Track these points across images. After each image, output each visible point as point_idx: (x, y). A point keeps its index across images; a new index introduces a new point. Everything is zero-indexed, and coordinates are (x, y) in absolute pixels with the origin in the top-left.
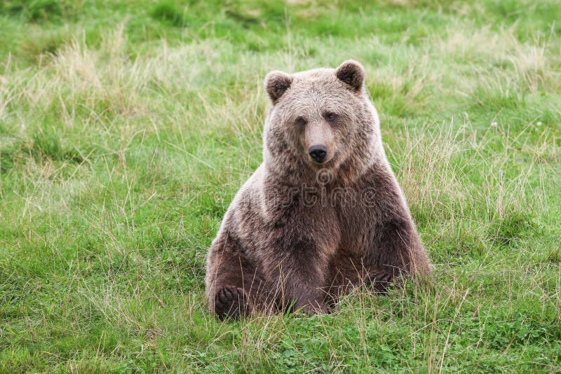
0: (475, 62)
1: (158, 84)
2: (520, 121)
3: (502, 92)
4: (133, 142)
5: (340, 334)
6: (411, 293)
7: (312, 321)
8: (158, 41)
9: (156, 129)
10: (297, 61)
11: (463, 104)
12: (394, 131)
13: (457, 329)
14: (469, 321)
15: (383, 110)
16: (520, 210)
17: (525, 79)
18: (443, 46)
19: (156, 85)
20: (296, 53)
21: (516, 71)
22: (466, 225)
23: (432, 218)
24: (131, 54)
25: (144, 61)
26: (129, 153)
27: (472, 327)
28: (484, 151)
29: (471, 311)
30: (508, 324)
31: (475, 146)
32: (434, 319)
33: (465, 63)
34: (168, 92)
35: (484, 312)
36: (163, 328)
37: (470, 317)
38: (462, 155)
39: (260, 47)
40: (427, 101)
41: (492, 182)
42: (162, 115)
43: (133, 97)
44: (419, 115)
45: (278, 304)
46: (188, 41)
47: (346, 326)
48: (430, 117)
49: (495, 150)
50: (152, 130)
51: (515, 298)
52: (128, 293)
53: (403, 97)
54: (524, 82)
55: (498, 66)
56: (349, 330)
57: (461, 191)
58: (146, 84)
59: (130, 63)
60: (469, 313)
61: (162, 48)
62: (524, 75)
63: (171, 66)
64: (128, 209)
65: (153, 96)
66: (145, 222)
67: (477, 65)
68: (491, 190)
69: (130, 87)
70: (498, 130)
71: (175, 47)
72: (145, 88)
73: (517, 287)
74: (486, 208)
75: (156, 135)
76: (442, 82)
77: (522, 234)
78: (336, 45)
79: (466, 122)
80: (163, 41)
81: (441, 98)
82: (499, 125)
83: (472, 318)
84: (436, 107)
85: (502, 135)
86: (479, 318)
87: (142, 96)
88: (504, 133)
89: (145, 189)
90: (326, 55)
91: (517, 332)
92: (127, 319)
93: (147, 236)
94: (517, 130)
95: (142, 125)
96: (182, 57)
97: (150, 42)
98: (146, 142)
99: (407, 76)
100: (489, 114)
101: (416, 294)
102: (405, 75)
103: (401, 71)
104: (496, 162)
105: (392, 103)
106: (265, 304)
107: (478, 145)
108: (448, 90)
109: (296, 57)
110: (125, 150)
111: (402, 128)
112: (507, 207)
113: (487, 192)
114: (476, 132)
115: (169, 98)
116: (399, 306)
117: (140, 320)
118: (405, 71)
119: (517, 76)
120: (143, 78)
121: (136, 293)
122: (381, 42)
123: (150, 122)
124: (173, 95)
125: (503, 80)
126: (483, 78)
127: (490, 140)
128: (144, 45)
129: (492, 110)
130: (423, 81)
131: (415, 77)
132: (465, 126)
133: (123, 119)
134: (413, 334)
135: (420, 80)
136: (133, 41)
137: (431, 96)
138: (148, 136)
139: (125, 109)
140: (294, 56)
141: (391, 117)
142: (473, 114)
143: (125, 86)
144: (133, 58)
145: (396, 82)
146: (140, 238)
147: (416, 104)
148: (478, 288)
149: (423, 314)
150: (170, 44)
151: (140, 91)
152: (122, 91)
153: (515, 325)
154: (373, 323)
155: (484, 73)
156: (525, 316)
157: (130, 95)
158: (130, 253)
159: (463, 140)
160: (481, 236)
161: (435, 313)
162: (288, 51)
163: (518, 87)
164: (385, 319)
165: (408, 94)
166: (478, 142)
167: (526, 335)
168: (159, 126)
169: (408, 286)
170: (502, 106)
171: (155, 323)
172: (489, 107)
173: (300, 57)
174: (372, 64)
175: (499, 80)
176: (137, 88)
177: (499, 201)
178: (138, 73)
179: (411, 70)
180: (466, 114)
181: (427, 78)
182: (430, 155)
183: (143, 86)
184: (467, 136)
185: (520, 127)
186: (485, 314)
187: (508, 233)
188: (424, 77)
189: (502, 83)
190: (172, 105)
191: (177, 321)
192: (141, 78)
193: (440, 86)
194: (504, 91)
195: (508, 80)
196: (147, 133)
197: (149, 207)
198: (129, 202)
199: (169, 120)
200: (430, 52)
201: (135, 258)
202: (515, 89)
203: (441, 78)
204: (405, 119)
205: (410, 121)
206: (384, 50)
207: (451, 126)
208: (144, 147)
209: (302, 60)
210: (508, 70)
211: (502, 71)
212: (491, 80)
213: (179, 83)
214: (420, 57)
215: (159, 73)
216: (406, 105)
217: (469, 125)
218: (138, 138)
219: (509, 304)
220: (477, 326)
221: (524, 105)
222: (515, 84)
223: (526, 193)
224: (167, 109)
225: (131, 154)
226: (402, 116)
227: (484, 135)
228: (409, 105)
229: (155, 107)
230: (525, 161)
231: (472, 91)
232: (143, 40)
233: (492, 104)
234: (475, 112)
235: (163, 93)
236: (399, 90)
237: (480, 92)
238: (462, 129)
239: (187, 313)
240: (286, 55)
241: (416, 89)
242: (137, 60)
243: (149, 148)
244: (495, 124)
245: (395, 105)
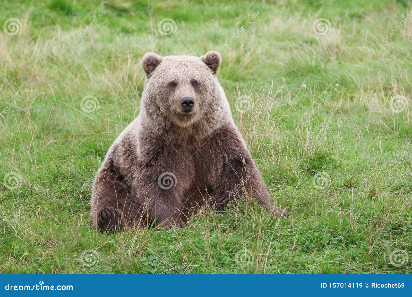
0: (290, 40)
1: (54, 58)
2: (323, 83)
3: (310, 62)
4: (36, 102)
5: (191, 243)
6: (242, 212)
7: (169, 233)
8: (55, 27)
9: (53, 91)
10: (157, 40)
11: (281, 71)
12: (230, 92)
13: (277, 238)
14: (286, 232)
15: (222, 76)
16: (323, 149)
17: (327, 52)
18: (266, 28)
19: (52, 59)
20: (157, 34)
21: (320, 46)
22: (283, 160)
23: (258, 156)
24: (34, 36)
25: (44, 41)
26: (33, 110)
27: (288, 236)
28: (296, 105)
29: (287, 224)
30: (315, 233)
31: (289, 102)
32: (260, 230)
33: (282, 40)
34: (61, 64)
35: (297, 225)
36: (59, 240)
37: (286, 228)
38: (280, 109)
39: (130, 30)
40: (254, 68)
41: (302, 129)
42: (57, 81)
43: (36, 68)
44: (249, 80)
45: (144, 221)
46: (76, 26)
47: (195, 236)
48: (256, 81)
49: (304, 105)
50: (49, 93)
51: (319, 214)
52: (32, 214)
53: (236, 66)
54: (326, 54)
55: (307, 42)
56: (197, 239)
57: (279, 135)
58: (45, 58)
59: (33, 42)
60: (286, 226)
61: (57, 31)
62: (326, 49)
63: (64, 45)
64: (32, 151)
65: (51, 67)
66: (45, 161)
67: (292, 42)
68: (302, 135)
69: (33, 61)
70: (307, 90)
71: (67, 30)
72: (44, 61)
73: (321, 206)
74: (298, 148)
75: (53, 96)
76: (265, 54)
77: (324, 166)
78: (186, 28)
79: (283, 84)
80: (58, 26)
81: (264, 67)
82: (307, 86)
83: (288, 230)
84: (261, 73)
85: (310, 94)
86: (293, 230)
87: (42, 67)
88: (311, 92)
89: (45, 137)
90: (179, 36)
91: (321, 239)
92: (32, 233)
93: (46, 171)
94: (321, 90)
95: (42, 89)
96: (72, 38)
97: (48, 28)
98: (46, 101)
99: (239, 51)
100: (300, 78)
101: (246, 212)
102: (238, 49)
103: (235, 46)
104: (305, 113)
105: (228, 70)
106: (134, 221)
107: (292, 101)
108: (270, 61)
109: (157, 37)
110: (29, 108)
111: (236, 89)
112: (313, 147)
113: (298, 137)
114: (290, 91)
115: (62, 68)
116: (234, 221)
117: (41, 234)
118: (238, 47)
119: (321, 50)
120: (43, 54)
121: (38, 214)
122: (220, 26)
123: (48, 87)
124: (65, 67)
125: (310, 53)
126: (296, 52)
127: (301, 97)
128: (43, 29)
129: (302, 75)
130: (251, 54)
131: (246, 51)
132: (282, 87)
133: (28, 85)
134: (244, 242)
135: (249, 54)
136: (36, 27)
137: (257, 66)
138: (46, 97)
139: (29, 78)
140: (155, 36)
141: (228, 81)
142: (288, 78)
143: (29, 60)
144: (35, 39)
145: (232, 55)
146: (41, 173)
147: (247, 71)
148: (293, 207)
149: (252, 227)
150: (63, 29)
151: (41, 64)
152: (27, 64)
153: (320, 235)
154: (215, 235)
155: (296, 48)
156: (327, 227)
157: (33, 67)
158: (33, 184)
159: (281, 97)
160: (295, 168)
161: (261, 226)
162: (151, 33)
163: (321, 58)
164: (224, 231)
165: (240, 64)
166: (292, 99)
167: (328, 242)
168: (55, 89)
169: (241, 206)
170: (310, 72)
171: (53, 236)
172: (300, 73)
173: (160, 37)
174: (214, 42)
175: (307, 53)
176: (39, 61)
177: (308, 143)
178: (39, 50)
179: (242, 46)
180: (284, 79)
181: (254, 52)
182: (257, 109)
183: (43, 60)
184: (284, 94)
185: (323, 88)
186: (297, 227)
187: (314, 166)
188: (252, 51)
189: (310, 55)
190: (65, 74)
191: (69, 234)
192: (41, 54)
193: (264, 58)
194: (312, 61)
195: (314, 53)
196: (46, 95)
197: (48, 150)
198: (32, 147)
199: (62, 85)
200: (256, 32)
201: (37, 188)
202: (319, 59)
203: (264, 52)
204: (238, 83)
205: (242, 84)
206: (222, 32)
207: (272, 87)
208: (44, 105)
209: (162, 39)
210: (314, 45)
211: (310, 46)
212: (302, 52)
213: (70, 58)
214: (249, 37)
215: (55, 50)
216: (239, 72)
217: (285, 86)
218: (39, 99)
219: (315, 219)
220: (291, 235)
221: (326, 71)
222: (319, 55)
223: (328, 137)
224: (61, 77)
225: (34, 111)
226: (236, 80)
227: (296, 93)
228: (241, 72)
229: (52, 76)
230: (327, 112)
231: (287, 61)
232: (43, 26)
233: (303, 71)
234: (289, 77)
235: (57, 65)
236: (234, 61)
237: (293, 62)
238: (280, 90)
239: (77, 228)
240: (149, 36)
241: (246, 60)
242: (38, 41)
243: (48, 106)
244: (304, 85)
245: (231, 72)
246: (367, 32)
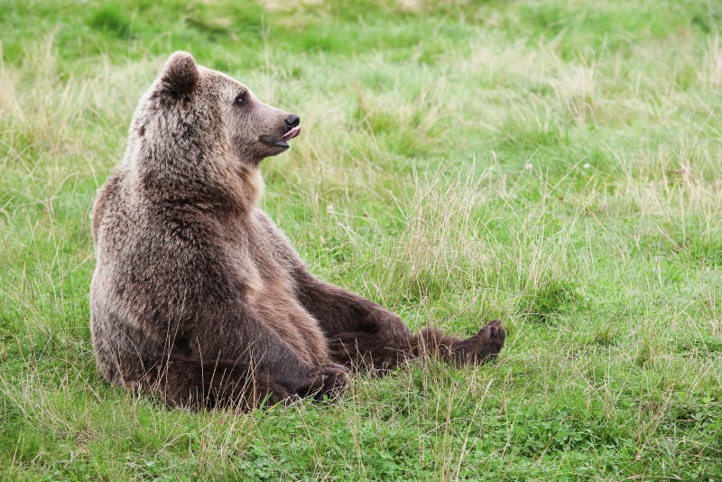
0: (507, 87)
1: (96, 113)
2: (563, 163)
3: (540, 125)
4: (64, 188)
5: (327, 437)
6: (419, 385)
7: (291, 420)
8: (98, 57)
9: (93, 171)
10: (276, 84)
11: (489, 141)
12: (401, 175)
13: (479, 430)
14: (494, 421)
15: (386, 148)
16: (560, 277)
17: (570, 109)
18: (464, 66)
19: (94, 114)
20: (276, 74)
21: (558, 99)
22: (491, 297)
23: (448, 287)
24: (62, 74)
25: (79, 82)
26: (58, 203)
27: (496, 428)
28: (516, 201)
29: (497, 407)
30: (543, 424)
31: (503, 194)
32: (448, 418)
33: (493, 88)
34: (109, 123)
35: (513, 409)
36: (100, 430)
37: (494, 414)
38: (488, 206)
39: (229, 65)
40: (444, 135)
41: (525, 241)
42: (101, 153)
43: (65, 131)
44: (434, 155)
45: (247, 398)
46: (136, 57)
47: (336, 426)
48: (446, 157)
49: (529, 200)
50: (88, 173)
51: (552, 391)
52: (55, 384)
53: (413, 131)
54: (567, 112)
55: (535, 91)
56: (339, 431)
57: (484, 252)
58: (81, 112)
59: (60, 85)
60: (494, 410)
61: (103, 66)
62: (568, 103)
63: (114, 90)
64: (56, 275)
65: (90, 128)
66: (77, 292)
67: (509, 90)
68: (524, 252)
69: (59, 117)
70: (534, 174)
71: (120, 65)
72: (79, 118)
73: (556, 377)
74: (517, 275)
75: (93, 179)
76: (464, 111)
77: (561, 308)
78: (327, 63)
79: (494, 163)
80: (105, 57)
81: (461, 133)
82: (535, 167)
83: (498, 417)
84: (455, 144)
85: (539, 181)
86: (506, 417)
87: (76, 128)
88: (541, 178)
89: (78, 250)
90: (314, 76)
91: (554, 434)
92: (54, 418)
93: (80, 310)
94: (559, 174)
95: (75, 166)
96: (128, 78)
97: (87, 59)
98: (81, 188)
99: (418, 105)
100: (522, 153)
101: (425, 384)
102: (416, 102)
103: (410, 97)
104: (531, 215)
105: (399, 138)
106: (230, 398)
107: (508, 193)
108: (471, 122)
109: (276, 78)
110: (52, 199)
111: (411, 171)
112: (543, 273)
113: (518, 256)
114: (505, 176)
115: (111, 130)
116: (404, 400)
117: (69, 419)
118: (416, 97)
119: (559, 105)
120: (77, 106)
121: (65, 384)
122: (385, 61)
123: (86, 163)
124: (117, 127)
125: (542, 110)
126: (515, 107)
127: (524, 186)
128: (79, 62)
129: (526, 148)
130: (439, 111)
131: (429, 105)
132: (492, 168)
133: (50, 158)
134: (421, 438)
135: (434, 109)
136: (65, 57)
137: (449, 130)
138: (82, 181)
139: (53, 146)
140: (274, 77)
141: (397, 157)
142: (501, 153)
143: (53, 116)
144: (64, 80)
145: (404, 112)
146: (70, 313)
147: (430, 140)
148: (506, 377)
149: (434, 411)
150: (113, 62)
151: (74, 122)
152: (49, 123)
153: (552, 426)
154: (370, 424)
155: (517, 101)
156: (565, 413)
157: (60, 127)
158: (57, 332)
159: (490, 186)
160: (510, 310)
161: (449, 409)
162: (265, 72)
163: (560, 118)
164: (386, 418)
165: (419, 127)
166: (508, 190)
167: (566, 438)
168: (98, 167)
169: (416, 375)
170: (540, 143)
171: (89, 423)
172: (523, 145)
173: (281, 79)
174: (374, 88)
175: (536, 109)
176: (70, 118)
177: (533, 265)
178: (71, 98)
179: (424, 95)
180: (495, 155)
181: (444, 106)
182: (446, 207)
183: (77, 116)
184: (494, 181)
185: (562, 170)
186: (513, 412)
187: (544, 306)
188: (440, 105)
189: (540, 114)
190: (115, 140)
191: (117, 420)
192: (75, 105)
193: (461, 117)
194: (543, 124)
195: (548, 110)
196: (81, 177)
197: (83, 273)
198: (56, 266)
199: (111, 161)
200: (448, 73)
201: (63, 340)
202: (556, 121)
203: (462, 107)
204: (415, 160)
205: (422, 163)
206: (389, 71)
207: (473, 168)
208: (77, 194)
209: (284, 82)
210: (548, 96)
211: (540, 98)
212: (526, 108)
213: (124, 112)
214: (435, 80)
215: (98, 99)
216: (417, 141)
217: (497, 167)
218: (69, 184)
219: (545, 399)
220: (503, 427)
221: (567, 142)
222: (556, 114)
223: (568, 256)
224: (109, 145)
225: (61, 204)
226: (412, 156)
227: (516, 180)
228: (421, 142)
229: (92, 144)
230: (568, 214)
231: (501, 124)
232: (78, 56)
233: (528, 140)
234: (505, 150)
235: (103, 125)
236: (408, 123)
237: (510, 125)
238: (487, 173)
239: (131, 410)
240: (263, 76)
241: (430, 120)
242: (69, 81)
243: (84, 196)
244: (529, 166)
245: (403, 142)
246: (640, 75)
